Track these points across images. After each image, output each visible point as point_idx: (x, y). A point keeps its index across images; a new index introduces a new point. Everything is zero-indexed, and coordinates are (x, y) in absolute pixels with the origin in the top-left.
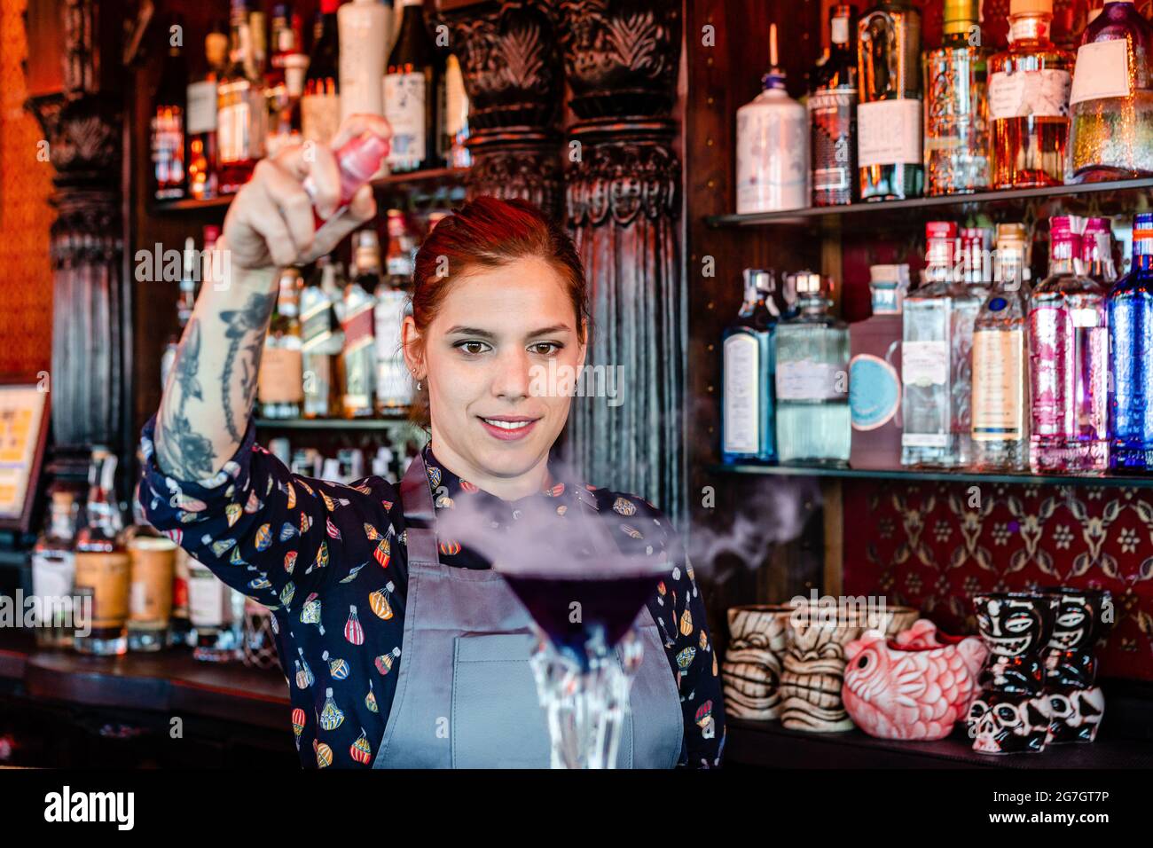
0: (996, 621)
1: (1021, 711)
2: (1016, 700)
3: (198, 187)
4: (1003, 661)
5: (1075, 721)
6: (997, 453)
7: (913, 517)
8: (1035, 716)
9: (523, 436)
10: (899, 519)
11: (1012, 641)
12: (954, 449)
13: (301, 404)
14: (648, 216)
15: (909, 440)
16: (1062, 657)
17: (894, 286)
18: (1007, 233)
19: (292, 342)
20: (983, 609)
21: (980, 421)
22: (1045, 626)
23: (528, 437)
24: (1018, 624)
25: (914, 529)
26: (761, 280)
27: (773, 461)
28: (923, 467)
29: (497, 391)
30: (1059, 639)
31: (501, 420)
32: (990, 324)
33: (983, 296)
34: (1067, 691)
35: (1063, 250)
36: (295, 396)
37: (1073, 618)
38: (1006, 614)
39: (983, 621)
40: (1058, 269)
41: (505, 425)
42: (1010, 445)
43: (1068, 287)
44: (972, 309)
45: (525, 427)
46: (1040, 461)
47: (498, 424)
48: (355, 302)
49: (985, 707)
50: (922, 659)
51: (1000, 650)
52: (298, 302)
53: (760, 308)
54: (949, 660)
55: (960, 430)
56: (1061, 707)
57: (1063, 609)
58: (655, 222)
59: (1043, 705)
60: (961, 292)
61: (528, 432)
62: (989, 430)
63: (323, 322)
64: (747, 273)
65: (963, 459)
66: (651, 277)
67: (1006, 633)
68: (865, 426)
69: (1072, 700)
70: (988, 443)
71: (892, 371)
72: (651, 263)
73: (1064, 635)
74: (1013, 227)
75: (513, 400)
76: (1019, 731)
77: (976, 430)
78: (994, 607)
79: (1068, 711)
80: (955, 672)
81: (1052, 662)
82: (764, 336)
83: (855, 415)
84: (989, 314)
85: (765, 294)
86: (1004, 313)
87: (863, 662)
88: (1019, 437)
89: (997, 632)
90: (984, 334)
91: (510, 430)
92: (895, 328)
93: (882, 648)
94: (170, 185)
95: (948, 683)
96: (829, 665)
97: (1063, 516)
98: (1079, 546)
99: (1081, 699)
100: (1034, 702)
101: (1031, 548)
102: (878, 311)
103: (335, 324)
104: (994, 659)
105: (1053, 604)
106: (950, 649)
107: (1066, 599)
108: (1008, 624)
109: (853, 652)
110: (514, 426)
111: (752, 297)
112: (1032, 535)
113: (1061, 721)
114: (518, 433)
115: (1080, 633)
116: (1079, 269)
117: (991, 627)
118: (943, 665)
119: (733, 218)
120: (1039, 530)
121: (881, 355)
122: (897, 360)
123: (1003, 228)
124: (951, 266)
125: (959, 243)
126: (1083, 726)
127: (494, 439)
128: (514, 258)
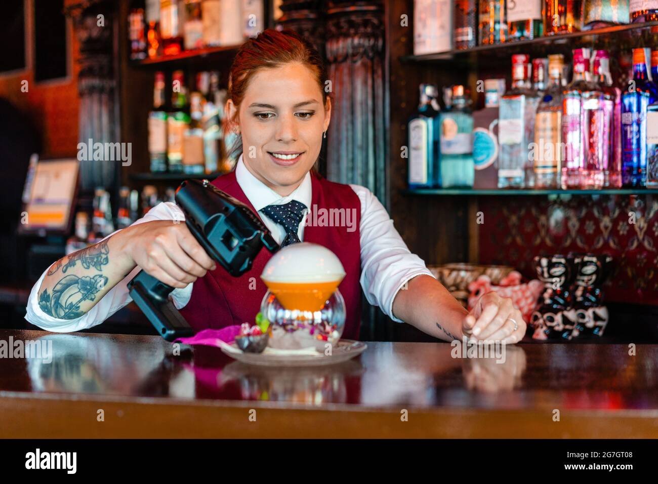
0: (545, 270)
1: (558, 318)
2: (556, 312)
3: (152, 52)
4: (550, 291)
5: (590, 324)
6: (548, 180)
7: (514, 219)
8: (566, 320)
9: (294, 163)
10: (506, 220)
11: (554, 280)
12: (527, 179)
13: (203, 165)
14: (368, 56)
15: (503, 174)
16: (585, 290)
17: (496, 91)
18: (554, 60)
19: (199, 133)
20: (539, 264)
21: (539, 162)
22: (572, 273)
23: (296, 165)
24: (558, 270)
25: (513, 225)
26: (429, 90)
28: (511, 188)
29: (279, 138)
30: (583, 281)
31: (281, 154)
32: (544, 109)
33: (541, 94)
34: (586, 308)
35: (580, 67)
36: (200, 160)
37: (590, 269)
38: (551, 265)
39: (539, 269)
40: (578, 78)
41: (284, 157)
42: (555, 174)
43: (582, 87)
44: (536, 102)
45: (296, 158)
46: (566, 181)
47: (280, 156)
49: (539, 315)
50: (508, 291)
51: (548, 285)
52: (202, 112)
53: (429, 106)
54: (523, 292)
55: (529, 169)
56: (582, 316)
57: (585, 264)
58: (372, 59)
59: (571, 315)
60: (531, 94)
61: (297, 161)
62: (545, 167)
63: (213, 122)
64: (421, 87)
65: (531, 183)
66: (370, 90)
67: (551, 276)
68: (481, 167)
69: (589, 313)
70: (543, 174)
71: (494, 137)
72: (370, 82)
73: (586, 278)
74: (557, 57)
75: (287, 143)
76: (557, 328)
77: (537, 167)
78: (544, 262)
79: (586, 320)
80: (527, 298)
81: (579, 293)
82: (430, 121)
83: (476, 162)
84: (544, 105)
85: (430, 98)
86: (551, 103)
87: (477, 293)
88: (558, 170)
89: (546, 275)
90: (542, 115)
91: (287, 160)
92: (495, 113)
93: (488, 286)
94: (138, 51)
95: (523, 303)
97: (590, 216)
98: (598, 232)
99: (594, 313)
100: (566, 313)
101: (573, 233)
102: (488, 105)
103: (219, 121)
104: (545, 290)
105: (577, 261)
106: (524, 286)
107: (586, 259)
108: (553, 270)
109: (473, 288)
110: (289, 157)
111: (424, 100)
112: (574, 226)
113: (583, 325)
114: (292, 162)
115: (594, 277)
116: (588, 77)
117: (543, 272)
118: (520, 294)
119: (411, 57)
120: (577, 225)
121: (487, 128)
122: (496, 131)
123: (552, 57)
124: (525, 80)
125: (530, 66)
126: (595, 327)
127: (278, 166)
128: (284, 63)
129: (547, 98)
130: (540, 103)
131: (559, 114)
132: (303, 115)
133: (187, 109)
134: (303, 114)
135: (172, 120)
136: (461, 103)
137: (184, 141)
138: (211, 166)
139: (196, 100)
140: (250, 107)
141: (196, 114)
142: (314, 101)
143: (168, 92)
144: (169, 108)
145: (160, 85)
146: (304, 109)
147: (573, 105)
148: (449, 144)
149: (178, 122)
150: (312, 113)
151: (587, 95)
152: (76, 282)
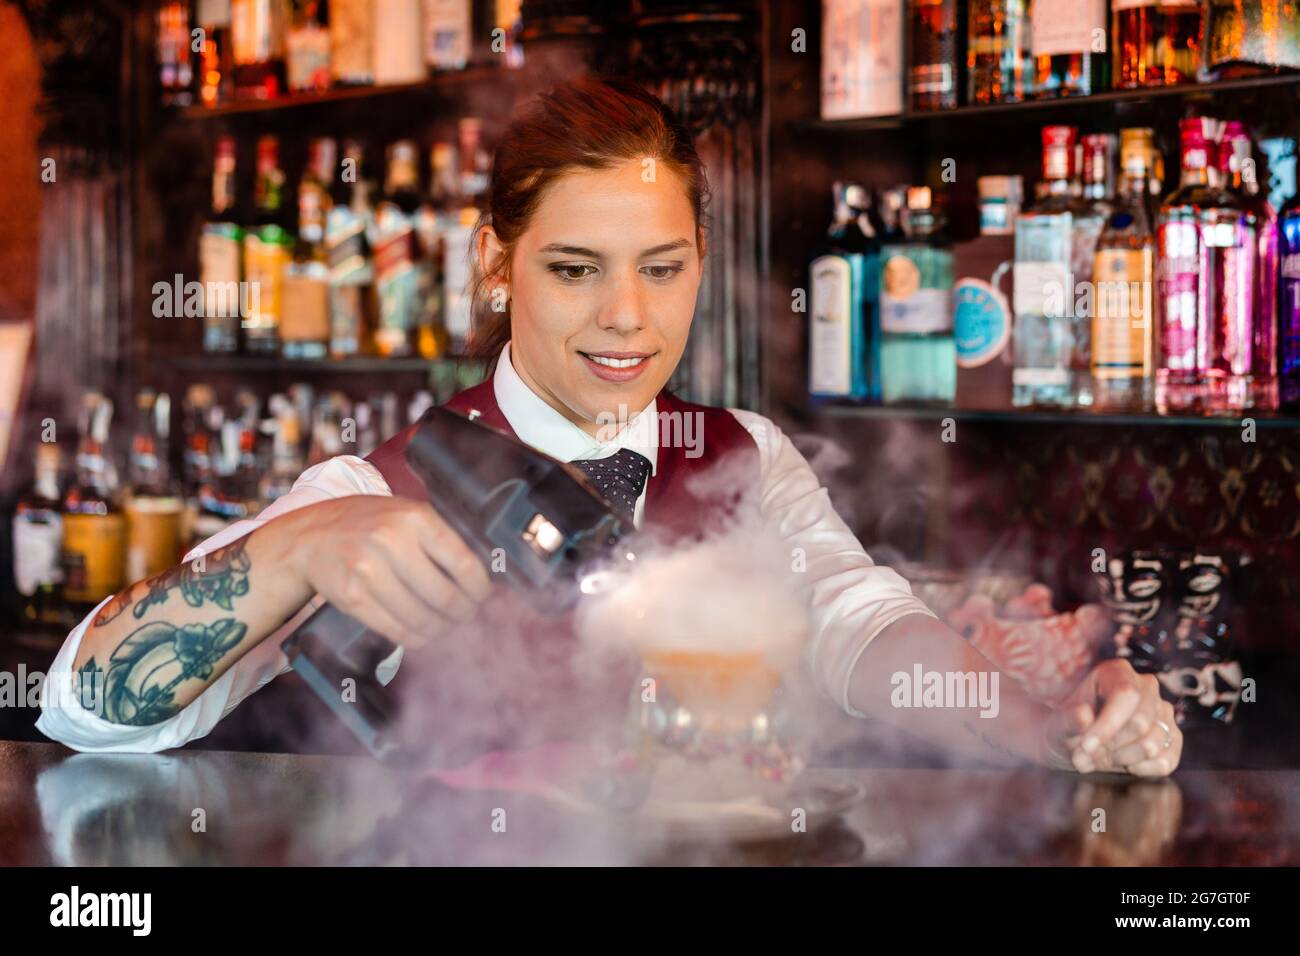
0: (1118, 584)
3: (209, 92)
4: (1127, 630)
5: (1209, 699)
6: (1123, 391)
7: (1027, 469)
9: (635, 376)
10: (1011, 471)
11: (1137, 606)
12: (1074, 388)
13: (326, 342)
14: (724, 120)
15: (1021, 377)
16: (1195, 626)
17: (1003, 201)
18: (1134, 138)
19: (316, 271)
20: (1104, 571)
21: (1101, 354)
22: (1174, 590)
24: (1146, 586)
25: (1027, 484)
26: (853, 195)
27: (872, 402)
28: (1038, 407)
29: (608, 324)
30: (1191, 606)
32: (1113, 243)
33: (1106, 211)
34: (1200, 665)
35: (1196, 158)
36: (319, 331)
37: (1207, 581)
38: (1131, 575)
39: (1104, 583)
40: (1191, 179)
42: (1136, 382)
43: (1201, 200)
44: (1094, 227)
46: (1167, 399)
48: (392, 224)
50: (1035, 628)
51: (1125, 618)
52: (323, 224)
53: (852, 227)
54: (1066, 630)
55: (1081, 367)
56: (1192, 683)
57: (1197, 570)
58: (733, 127)
59: (1174, 680)
60: (1082, 208)
61: (641, 373)
62: (1111, 365)
63: (353, 248)
64: (837, 188)
65: (1085, 399)
67: (1131, 597)
68: (973, 361)
69: (1206, 675)
70: (1110, 380)
71: (1001, 301)
73: (1197, 601)
74: (1139, 133)
75: (621, 334)
77: (1097, 365)
78: (1117, 568)
79: (1200, 690)
80: (1073, 643)
81: (1183, 631)
82: (857, 261)
83: (960, 350)
84: (1111, 233)
85: (856, 211)
86: (1131, 230)
87: (968, 632)
88: (1147, 370)
89: (1120, 595)
90: (1108, 255)
92: (1006, 248)
93: (990, 616)
94: (176, 88)
97: (1198, 466)
98: (1215, 500)
99: (1217, 675)
100: (1162, 677)
101: (1160, 503)
102: (988, 230)
103: (366, 248)
104: (1117, 627)
105: (1184, 565)
106: (1066, 618)
107: (1199, 559)
108: (1135, 586)
109: (957, 620)
111: (843, 214)
112: (1161, 488)
113: (1193, 701)
114: (630, 374)
115: (1215, 599)
116: (1213, 179)
117: (1113, 590)
118: (1059, 635)
119: (816, 123)
120: (1169, 483)
121: (987, 279)
122: (1007, 286)
123: (1128, 133)
124: (1070, 178)
125: (1079, 151)
126: (1218, 704)
127: (599, 380)
128: (624, 159)
129: (1120, 219)
130: (1106, 227)
131: (1147, 253)
132: (658, 271)
133: (288, 218)
134: (656, 268)
135: (253, 242)
136: (924, 224)
137: (282, 288)
138: (346, 344)
139: (310, 200)
140: (542, 251)
141: (311, 231)
142: (684, 243)
143: (245, 180)
144: (246, 216)
145: (226, 164)
146: (662, 260)
147: (1180, 238)
148: (901, 311)
149: (267, 246)
150: (677, 267)
151: (1211, 214)
152: (170, 637)
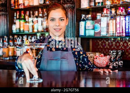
0: (112, 53)
1: (115, 63)
2: (114, 62)
3: (16, 7)
4: (113, 58)
5: (120, 65)
6: (112, 34)
7: (100, 42)
10: (98, 43)
12: (107, 34)
13: (29, 31)
14: (71, 8)
15: (101, 33)
16: (118, 58)
17: (99, 16)
19: (27, 24)
20: (110, 52)
21: (110, 31)
22: (117, 54)
24: (114, 54)
25: (100, 44)
26: (84, 15)
27: (85, 36)
28: (103, 36)
32: (111, 20)
33: (110, 17)
34: (119, 61)
35: (120, 11)
37: (120, 53)
39: (110, 53)
42: (113, 34)
46: (117, 35)
48: (35, 19)
49: (111, 63)
50: (103, 58)
51: (112, 57)
53: (84, 19)
55: (108, 32)
56: (118, 63)
58: (72, 9)
59: (117, 63)
60: (107, 16)
63: (32, 22)
64: (82, 15)
67: (113, 55)
70: (111, 33)
71: (100, 25)
72: (72, 14)
73: (119, 55)
74: (114, 9)
76: (115, 66)
78: (112, 52)
81: (117, 58)
82: (84, 22)
85: (84, 17)
86: (113, 19)
87: (96, 58)
88: (114, 32)
89: (112, 54)
92: (100, 20)
93: (99, 57)
94: (13, 6)
96: (92, 59)
99: (121, 62)
101: (114, 46)
102: (98, 19)
104: (111, 58)
107: (119, 51)
109: (95, 57)
112: (114, 44)
115: (121, 55)
116: (122, 13)
120: (115, 44)
123: (112, 9)
124: (106, 13)
125: (107, 11)
129: (112, 17)
131: (114, 21)
133: (25, 19)
135: (21, 21)
136: (90, 18)
137: (24, 26)
138: (31, 31)
139: (27, 17)
141: (27, 20)
143: (20, 15)
144: (20, 19)
145: (18, 14)
147: (118, 19)
148: (88, 27)
151: (122, 17)
